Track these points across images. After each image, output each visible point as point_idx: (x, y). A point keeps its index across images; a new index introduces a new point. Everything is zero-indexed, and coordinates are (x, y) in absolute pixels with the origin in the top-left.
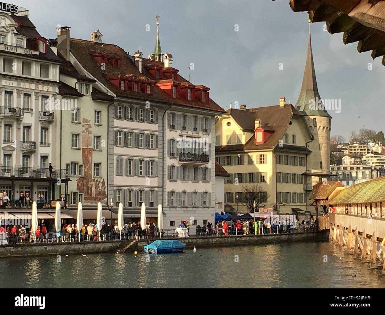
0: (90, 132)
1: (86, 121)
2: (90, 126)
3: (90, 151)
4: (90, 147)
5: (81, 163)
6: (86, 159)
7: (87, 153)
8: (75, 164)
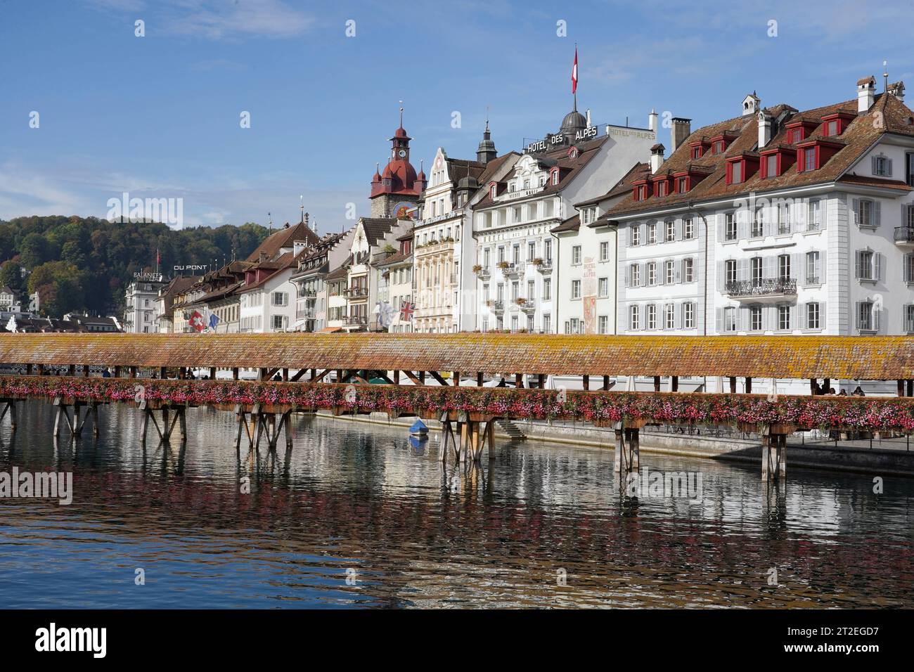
0: (593, 274)
1: (589, 260)
2: (593, 266)
3: (593, 300)
4: (593, 295)
5: (582, 318)
6: (587, 311)
7: (590, 302)
8: (574, 320)
